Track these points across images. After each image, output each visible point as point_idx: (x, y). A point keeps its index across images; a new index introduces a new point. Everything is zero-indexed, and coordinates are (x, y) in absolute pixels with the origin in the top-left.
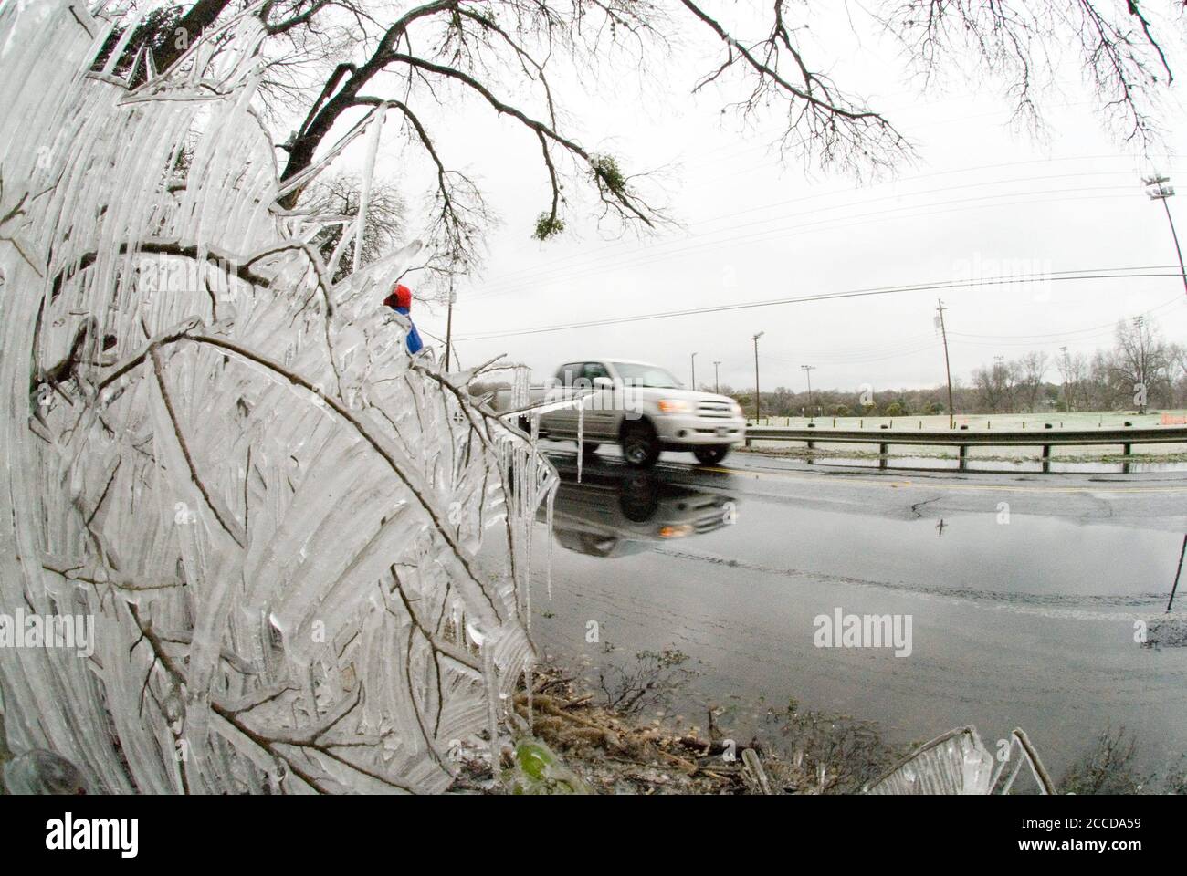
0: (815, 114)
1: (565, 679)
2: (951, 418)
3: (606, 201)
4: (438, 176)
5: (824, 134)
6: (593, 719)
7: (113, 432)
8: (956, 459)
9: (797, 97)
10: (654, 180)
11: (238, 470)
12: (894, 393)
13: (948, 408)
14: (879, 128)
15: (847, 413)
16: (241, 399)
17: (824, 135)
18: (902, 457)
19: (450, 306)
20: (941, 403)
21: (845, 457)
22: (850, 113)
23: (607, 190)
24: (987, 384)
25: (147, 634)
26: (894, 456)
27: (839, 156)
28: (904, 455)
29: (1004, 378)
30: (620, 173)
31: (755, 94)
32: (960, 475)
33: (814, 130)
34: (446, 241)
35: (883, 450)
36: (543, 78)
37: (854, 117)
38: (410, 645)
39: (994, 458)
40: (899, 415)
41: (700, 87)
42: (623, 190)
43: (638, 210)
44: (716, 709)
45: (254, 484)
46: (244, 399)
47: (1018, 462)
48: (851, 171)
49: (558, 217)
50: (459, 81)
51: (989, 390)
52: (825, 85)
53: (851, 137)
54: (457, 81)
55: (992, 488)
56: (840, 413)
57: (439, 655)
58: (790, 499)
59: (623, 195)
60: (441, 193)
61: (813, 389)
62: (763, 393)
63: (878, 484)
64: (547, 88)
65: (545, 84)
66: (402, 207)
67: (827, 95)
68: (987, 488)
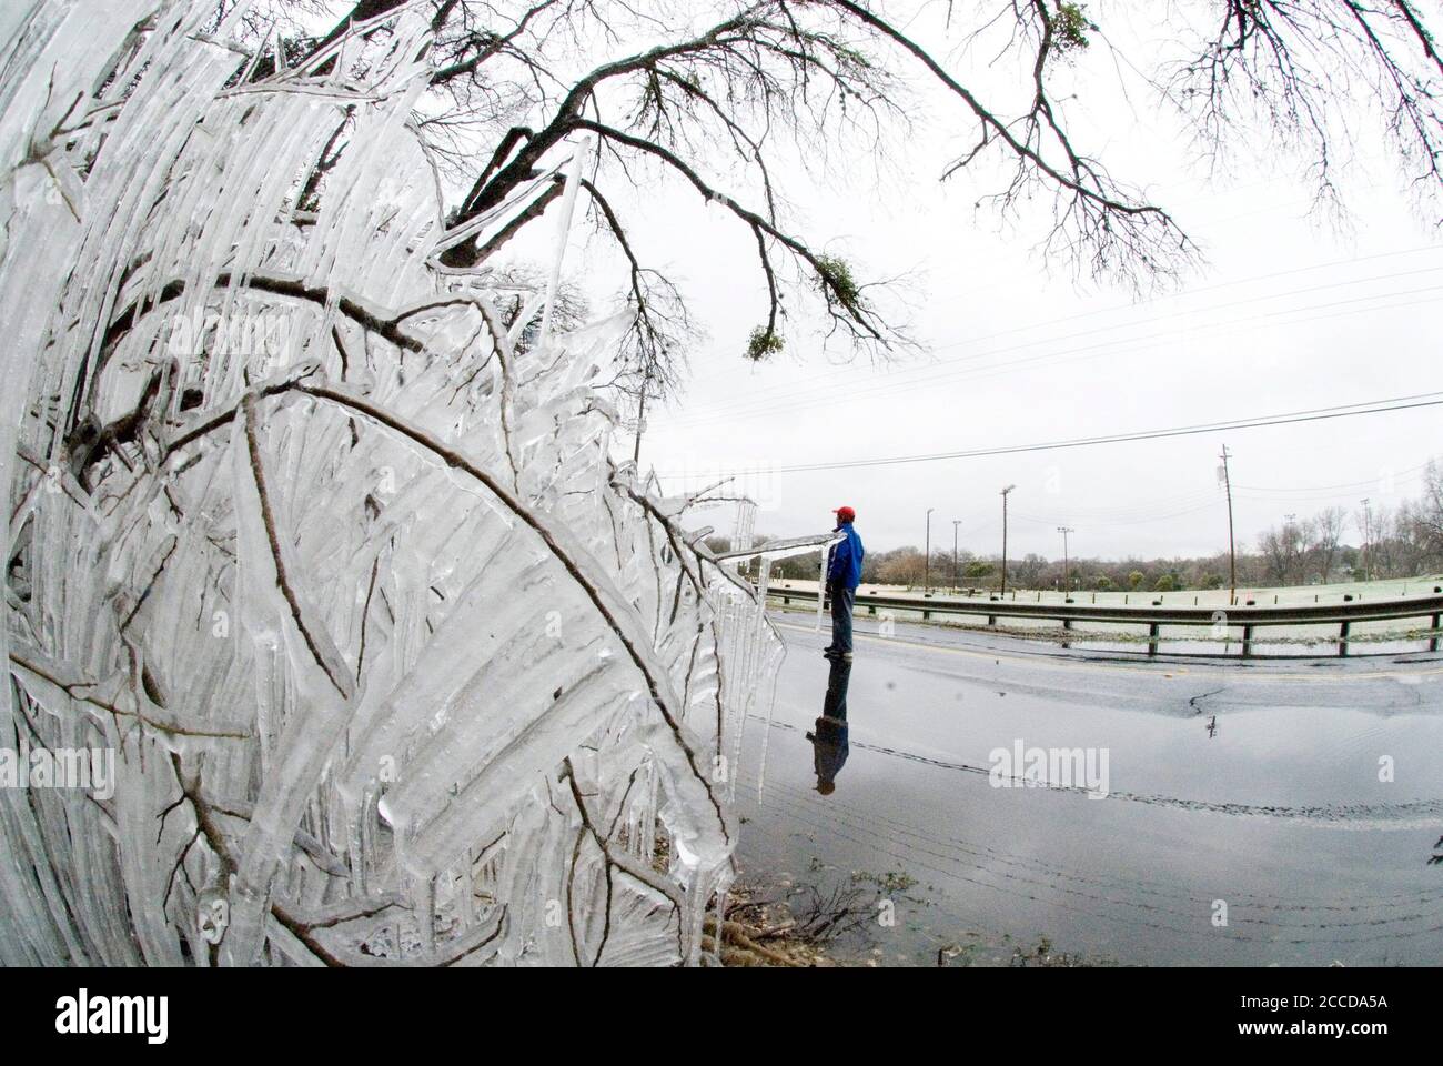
0: (1085, 209)
1: (759, 901)
2: (1233, 592)
3: (835, 316)
4: (631, 274)
5: (1096, 233)
6: (790, 955)
7: (182, 514)
8: (1240, 642)
9: (1064, 187)
10: (892, 290)
11: (356, 589)
12: (1166, 562)
13: (1230, 580)
14: (1160, 226)
15: (1110, 586)
16: (369, 496)
17: (1096, 237)
18: (1175, 640)
19: (639, 434)
20: (1221, 574)
21: (1109, 640)
22: (1126, 206)
23: (836, 301)
24: (1276, 549)
25: (191, 795)
26: (1167, 640)
27: (1113, 263)
28: (1176, 638)
29: (1295, 541)
30: (852, 280)
31: (1014, 184)
32: (1245, 662)
33: (1084, 230)
34: (637, 355)
35: (1154, 632)
36: (759, 160)
37: (1131, 212)
38: (576, 856)
39: (1284, 641)
40: (1171, 590)
41: (950, 173)
42: (857, 302)
43: (873, 328)
44: (949, 949)
45: (376, 612)
46: (375, 497)
47: (1311, 644)
48: (1128, 281)
49: (776, 333)
50: (658, 158)
51: (1278, 557)
52: (1095, 173)
53: (1127, 238)
54: (656, 158)
55: (1283, 676)
56: (1102, 587)
57: (614, 870)
58: (1044, 690)
59: (856, 308)
60: (634, 296)
61: (1071, 557)
62: (1010, 561)
63: (1148, 672)
64: (765, 173)
65: (763, 167)
66: (585, 311)
67: (1098, 185)
68: (1276, 677)
